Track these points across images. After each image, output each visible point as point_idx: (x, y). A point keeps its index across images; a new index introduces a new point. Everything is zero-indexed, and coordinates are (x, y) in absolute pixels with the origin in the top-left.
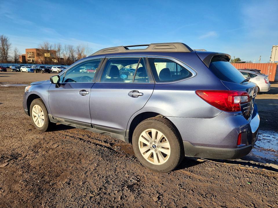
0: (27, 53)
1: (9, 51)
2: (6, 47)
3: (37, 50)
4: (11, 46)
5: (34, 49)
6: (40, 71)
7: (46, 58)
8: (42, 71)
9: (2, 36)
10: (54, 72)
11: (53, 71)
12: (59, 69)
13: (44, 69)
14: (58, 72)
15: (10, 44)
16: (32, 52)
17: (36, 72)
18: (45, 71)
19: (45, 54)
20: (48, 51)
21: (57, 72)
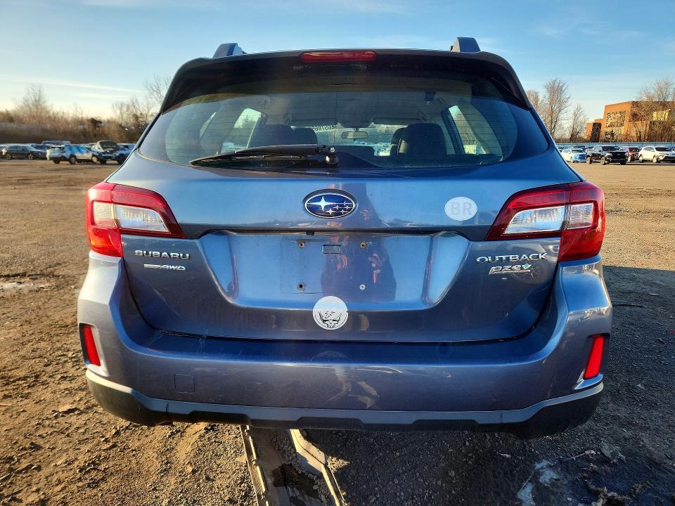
0: (608, 114)
1: (562, 116)
2: (557, 105)
3: (635, 104)
4: (570, 101)
5: (625, 103)
6: (600, 159)
7: (653, 123)
8: (603, 158)
9: (554, 82)
10: (643, 161)
11: (641, 159)
12: (658, 153)
13: (609, 154)
14: (655, 160)
15: (568, 98)
16: (619, 110)
17: (591, 162)
18: (612, 158)
19: (655, 114)
20: (664, 105)
21: (652, 161)
